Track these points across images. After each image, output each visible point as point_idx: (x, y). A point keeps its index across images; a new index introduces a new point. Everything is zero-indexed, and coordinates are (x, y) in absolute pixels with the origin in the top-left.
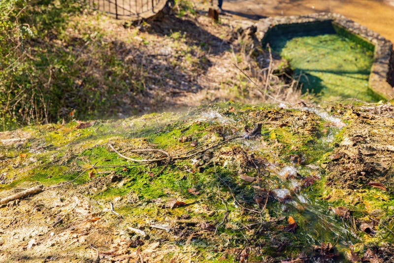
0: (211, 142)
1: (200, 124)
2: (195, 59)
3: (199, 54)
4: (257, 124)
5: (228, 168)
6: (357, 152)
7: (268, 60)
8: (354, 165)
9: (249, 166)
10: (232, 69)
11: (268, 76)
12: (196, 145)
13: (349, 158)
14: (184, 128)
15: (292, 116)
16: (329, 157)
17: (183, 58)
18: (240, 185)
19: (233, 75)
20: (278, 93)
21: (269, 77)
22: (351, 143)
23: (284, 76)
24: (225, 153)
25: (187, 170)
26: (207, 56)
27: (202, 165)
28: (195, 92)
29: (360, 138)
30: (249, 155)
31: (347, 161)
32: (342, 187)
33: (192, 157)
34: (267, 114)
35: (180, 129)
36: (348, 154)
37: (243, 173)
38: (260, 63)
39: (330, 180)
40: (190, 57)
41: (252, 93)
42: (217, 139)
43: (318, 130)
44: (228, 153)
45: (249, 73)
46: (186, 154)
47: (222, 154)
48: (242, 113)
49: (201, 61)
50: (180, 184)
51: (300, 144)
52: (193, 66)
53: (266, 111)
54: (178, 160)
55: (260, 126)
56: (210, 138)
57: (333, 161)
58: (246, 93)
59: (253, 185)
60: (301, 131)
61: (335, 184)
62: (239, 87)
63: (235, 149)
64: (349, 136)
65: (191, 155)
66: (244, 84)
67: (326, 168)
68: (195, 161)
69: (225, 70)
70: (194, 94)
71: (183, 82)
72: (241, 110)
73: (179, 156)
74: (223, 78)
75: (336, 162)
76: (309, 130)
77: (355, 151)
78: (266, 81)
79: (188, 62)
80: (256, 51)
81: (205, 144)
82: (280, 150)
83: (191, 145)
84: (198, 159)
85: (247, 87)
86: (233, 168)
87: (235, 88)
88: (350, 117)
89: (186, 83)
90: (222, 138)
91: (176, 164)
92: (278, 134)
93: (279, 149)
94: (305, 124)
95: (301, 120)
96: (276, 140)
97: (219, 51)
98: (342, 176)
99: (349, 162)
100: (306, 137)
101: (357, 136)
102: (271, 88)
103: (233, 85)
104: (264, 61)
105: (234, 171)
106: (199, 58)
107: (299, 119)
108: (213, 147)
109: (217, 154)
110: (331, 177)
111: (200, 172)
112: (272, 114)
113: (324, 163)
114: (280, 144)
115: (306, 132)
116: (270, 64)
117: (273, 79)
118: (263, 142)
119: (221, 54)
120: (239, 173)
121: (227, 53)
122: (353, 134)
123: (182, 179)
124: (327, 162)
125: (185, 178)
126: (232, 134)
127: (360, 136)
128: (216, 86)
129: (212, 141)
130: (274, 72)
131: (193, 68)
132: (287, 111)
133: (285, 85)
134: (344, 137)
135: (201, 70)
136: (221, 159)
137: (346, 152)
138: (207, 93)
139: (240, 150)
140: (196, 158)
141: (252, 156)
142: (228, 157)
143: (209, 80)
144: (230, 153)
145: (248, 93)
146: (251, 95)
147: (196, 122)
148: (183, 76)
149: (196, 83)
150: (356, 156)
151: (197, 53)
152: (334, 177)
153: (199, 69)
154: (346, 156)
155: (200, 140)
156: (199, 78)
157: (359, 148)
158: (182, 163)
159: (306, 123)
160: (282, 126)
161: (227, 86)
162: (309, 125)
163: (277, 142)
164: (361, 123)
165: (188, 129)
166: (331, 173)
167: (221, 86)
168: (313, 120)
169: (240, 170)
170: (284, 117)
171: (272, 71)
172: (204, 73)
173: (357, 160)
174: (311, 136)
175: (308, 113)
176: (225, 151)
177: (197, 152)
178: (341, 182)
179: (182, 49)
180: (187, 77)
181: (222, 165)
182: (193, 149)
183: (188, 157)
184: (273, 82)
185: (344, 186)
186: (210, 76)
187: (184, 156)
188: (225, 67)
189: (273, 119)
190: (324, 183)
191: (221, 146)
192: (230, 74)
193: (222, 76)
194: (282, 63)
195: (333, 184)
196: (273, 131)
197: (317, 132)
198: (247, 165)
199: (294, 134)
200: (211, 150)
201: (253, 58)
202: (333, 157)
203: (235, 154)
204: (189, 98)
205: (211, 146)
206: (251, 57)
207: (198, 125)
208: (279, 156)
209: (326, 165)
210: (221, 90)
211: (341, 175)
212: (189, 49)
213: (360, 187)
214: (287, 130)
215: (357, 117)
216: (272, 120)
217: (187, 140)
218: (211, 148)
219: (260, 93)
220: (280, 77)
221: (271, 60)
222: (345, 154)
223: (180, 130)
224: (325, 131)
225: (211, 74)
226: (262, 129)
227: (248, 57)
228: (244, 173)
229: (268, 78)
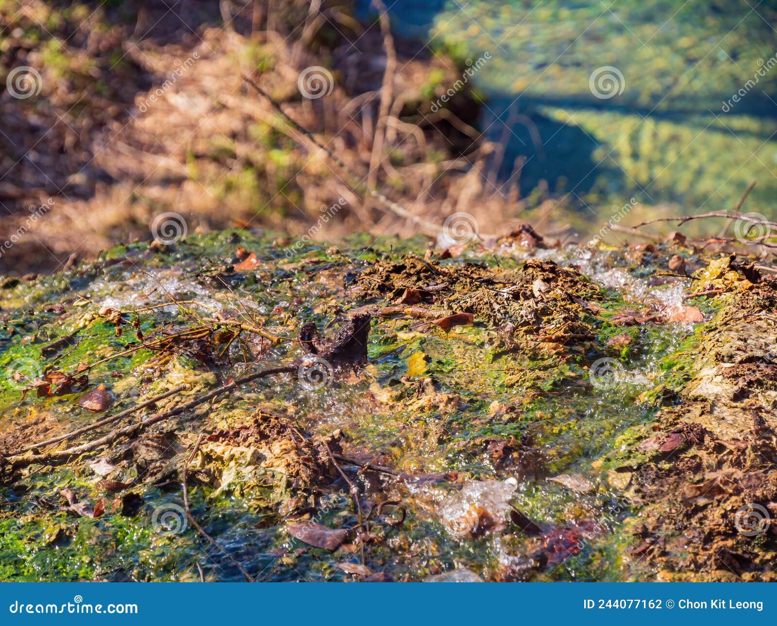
0: (166, 394)
1: (120, 322)
2: (82, 61)
3: (99, 41)
4: (350, 317)
5: (237, 493)
6: (752, 425)
7: (380, 62)
8: (739, 474)
9: (322, 484)
10: (231, 100)
11: (380, 123)
12: (107, 404)
13: (720, 448)
14: (53, 336)
15: (490, 282)
16: (641, 445)
17: (33, 57)
18: (286, 560)
19: (236, 124)
20: (421, 196)
21: (385, 129)
22: (728, 389)
23: (445, 125)
24: (223, 435)
25: (73, 507)
26: (131, 47)
27: (132, 485)
28: (84, 195)
29: (762, 366)
30: (320, 439)
31: (713, 460)
32: (694, 561)
33: (91, 454)
34: (388, 278)
35: (37, 341)
36: (717, 431)
37: (299, 512)
38: (346, 76)
39: (644, 534)
40: (62, 52)
41: (317, 199)
42: (192, 378)
43: (592, 339)
44: (237, 434)
45: (303, 114)
46: (64, 445)
47: (215, 439)
48: (288, 275)
49: (104, 68)
50: (44, 565)
51: (521, 397)
52: (73, 88)
53: (383, 267)
54: (35, 467)
55: (362, 325)
56: (162, 375)
57: (656, 459)
58: (292, 198)
59: (341, 559)
60: (526, 341)
61: (664, 553)
62: (262, 175)
63: (265, 419)
64: (719, 358)
65: (86, 445)
66: (281, 158)
67: (627, 488)
68: (102, 468)
69: (202, 104)
70: (80, 204)
71: (32, 156)
72: (285, 265)
73: (36, 452)
74: (196, 137)
75: (667, 466)
76: (558, 340)
77: (741, 417)
78: (370, 148)
79: (54, 74)
80: (331, 24)
81: (141, 401)
82: (447, 418)
83: (87, 404)
84: (114, 461)
85: (295, 170)
86: (256, 493)
87: (247, 179)
88: (719, 284)
89: (47, 160)
90: (210, 376)
91: (25, 481)
92: (435, 356)
93: (439, 417)
94: (540, 314)
95: (527, 298)
96: (428, 380)
97: (179, 26)
98: (694, 521)
99: (720, 464)
100: (545, 368)
101: (751, 360)
102: (394, 176)
103: (237, 166)
104: (363, 66)
105: (263, 504)
106: (97, 55)
107: (516, 296)
108: (176, 412)
109: (189, 438)
110: (651, 522)
111: (126, 512)
112: (409, 275)
113: (620, 470)
114: (443, 396)
115: (547, 348)
116: (388, 76)
117: (400, 139)
118: (374, 388)
119: (186, 38)
120: (282, 511)
121: (210, 33)
122: (733, 351)
123: (51, 545)
124: (633, 463)
125: (62, 539)
126: (251, 359)
127: (761, 359)
128: (168, 170)
129: (172, 388)
130: (408, 113)
131: (72, 97)
132: (469, 264)
133: (448, 165)
134: (697, 366)
135: (102, 102)
136: (208, 458)
137: (707, 423)
138: (134, 200)
139: (284, 421)
140: (106, 455)
141: (334, 444)
142: (236, 451)
143: (140, 147)
144: (244, 433)
145: (301, 195)
146: (312, 201)
147: (102, 311)
148: (34, 130)
149: (83, 156)
150: (746, 440)
151: (86, 35)
152: (660, 522)
153: (96, 101)
154: (707, 439)
155: (119, 386)
156: (98, 137)
157: (760, 409)
158: (50, 478)
159: (545, 312)
160: (448, 324)
161: (211, 169)
162: (559, 317)
163: (430, 389)
164: (763, 307)
165: (70, 341)
166: (648, 509)
167: (189, 170)
168: (571, 299)
169: (288, 504)
170: (458, 287)
171: (398, 106)
172: (121, 117)
173: (750, 455)
174: (568, 362)
175: (552, 270)
176: (223, 426)
177: (111, 435)
178: (689, 543)
179: (24, 18)
180: (49, 133)
181: (213, 483)
182: (94, 422)
183: (76, 456)
184: (401, 152)
185: (701, 559)
186: (143, 131)
187: (58, 451)
188: (204, 93)
189: (411, 295)
190: (622, 548)
191: (206, 406)
192: (228, 122)
193: (193, 126)
194: (436, 76)
195: (656, 552)
196: (416, 345)
197: (588, 344)
198: (314, 481)
199: (497, 357)
200: (169, 425)
201: (317, 53)
202: (656, 446)
203: (263, 436)
204: (56, 219)
205: (165, 406)
206: (308, 48)
207: (109, 324)
208: (441, 441)
209: (628, 475)
210: (188, 187)
211: (688, 516)
212: (56, 19)
213: (764, 563)
214: (471, 338)
215: (747, 283)
216: (408, 302)
217: (66, 389)
218: (166, 416)
219: (348, 197)
220: (427, 129)
221: (390, 63)
222: (704, 432)
223: (39, 347)
224: (620, 340)
225: (148, 123)
226: (371, 336)
227: (298, 49)
228: (301, 514)
229: (379, 137)
